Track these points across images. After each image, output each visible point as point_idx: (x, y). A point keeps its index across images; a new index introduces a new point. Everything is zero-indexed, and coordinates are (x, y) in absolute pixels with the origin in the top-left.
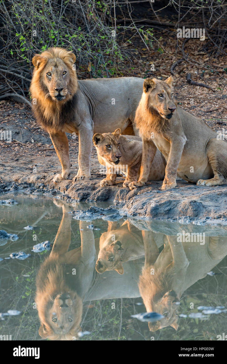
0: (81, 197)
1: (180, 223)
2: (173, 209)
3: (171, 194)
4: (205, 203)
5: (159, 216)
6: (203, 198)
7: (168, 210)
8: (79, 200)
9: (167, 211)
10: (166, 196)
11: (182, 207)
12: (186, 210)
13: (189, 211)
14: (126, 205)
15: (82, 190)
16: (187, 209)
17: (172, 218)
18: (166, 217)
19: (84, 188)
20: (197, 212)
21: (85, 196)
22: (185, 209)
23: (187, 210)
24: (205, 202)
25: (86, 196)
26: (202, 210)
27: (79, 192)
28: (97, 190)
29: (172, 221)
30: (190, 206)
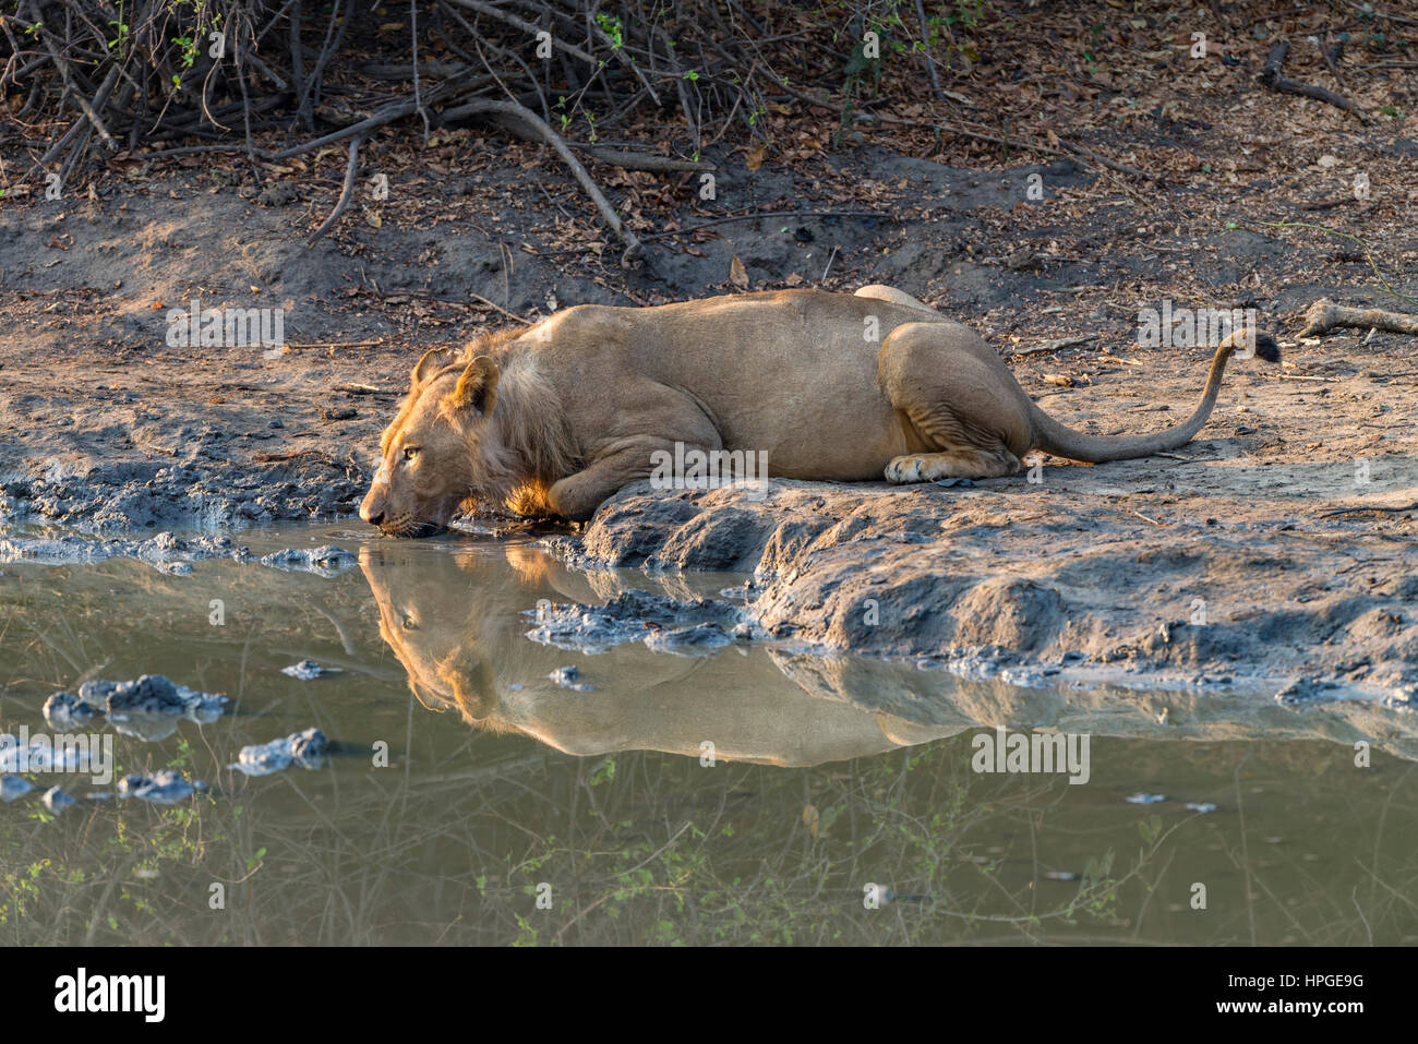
0: (624, 550)
1: (955, 673)
2: (939, 613)
3: (952, 548)
4: (1075, 593)
5: (878, 642)
6: (1071, 573)
7: (915, 617)
8: (613, 558)
9: (913, 623)
10: (928, 558)
11: (973, 608)
12: (988, 619)
13: (1000, 623)
14: (770, 589)
15: (632, 519)
16: (996, 617)
17: (930, 651)
18: (907, 646)
19: (641, 512)
20: (1034, 628)
21: (642, 547)
22: (984, 617)
23: (992, 619)
24: (1077, 589)
25: (647, 543)
26: (1055, 624)
27: (617, 527)
28: (691, 522)
29: (924, 665)
30: (1007, 605)
